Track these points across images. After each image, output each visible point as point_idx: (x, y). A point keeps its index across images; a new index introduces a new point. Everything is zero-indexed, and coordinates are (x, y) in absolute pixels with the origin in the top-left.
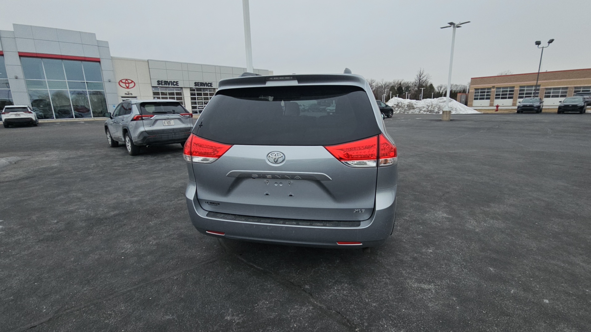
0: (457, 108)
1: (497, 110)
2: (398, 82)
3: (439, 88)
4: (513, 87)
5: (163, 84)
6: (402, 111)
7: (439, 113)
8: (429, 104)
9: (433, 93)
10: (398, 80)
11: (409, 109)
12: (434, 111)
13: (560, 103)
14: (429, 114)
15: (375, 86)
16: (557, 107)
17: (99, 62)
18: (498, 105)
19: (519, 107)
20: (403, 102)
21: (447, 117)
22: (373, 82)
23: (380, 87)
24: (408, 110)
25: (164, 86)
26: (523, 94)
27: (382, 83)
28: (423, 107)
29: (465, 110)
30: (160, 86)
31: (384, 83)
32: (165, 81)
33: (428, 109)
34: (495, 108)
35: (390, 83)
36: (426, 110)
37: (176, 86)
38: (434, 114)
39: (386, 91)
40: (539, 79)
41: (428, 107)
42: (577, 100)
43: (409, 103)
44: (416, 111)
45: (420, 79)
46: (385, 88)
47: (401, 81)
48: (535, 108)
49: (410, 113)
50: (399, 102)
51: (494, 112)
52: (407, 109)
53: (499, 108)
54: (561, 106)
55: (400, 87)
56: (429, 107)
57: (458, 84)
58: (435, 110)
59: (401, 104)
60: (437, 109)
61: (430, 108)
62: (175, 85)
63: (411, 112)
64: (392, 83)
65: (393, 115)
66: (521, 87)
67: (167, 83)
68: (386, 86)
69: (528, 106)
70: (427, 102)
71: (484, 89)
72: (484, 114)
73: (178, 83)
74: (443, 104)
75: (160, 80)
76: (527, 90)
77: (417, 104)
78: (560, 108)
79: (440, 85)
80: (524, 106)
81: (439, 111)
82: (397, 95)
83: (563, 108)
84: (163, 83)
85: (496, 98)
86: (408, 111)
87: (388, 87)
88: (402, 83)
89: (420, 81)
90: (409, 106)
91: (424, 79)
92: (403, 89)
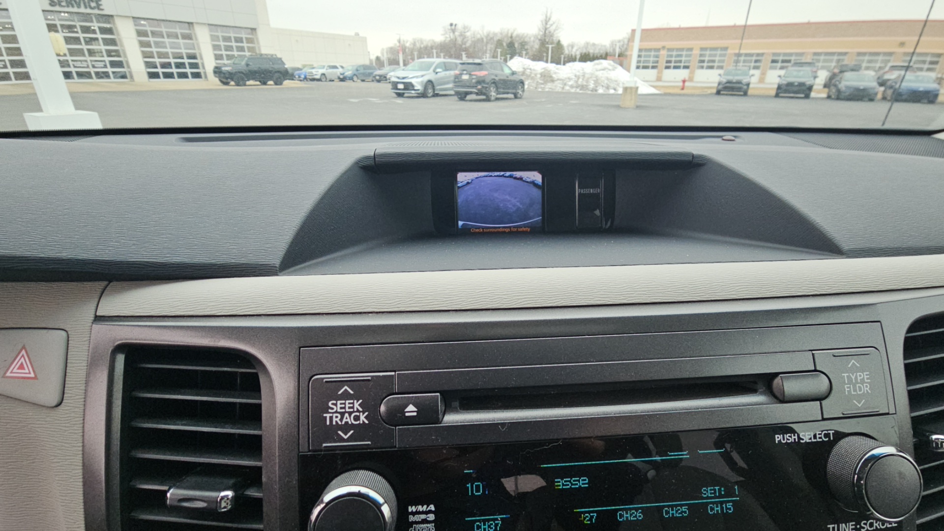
1: (683, 89)
2: (508, 33)
3: (570, 48)
4: (691, 49)
6: (533, 85)
7: (596, 90)
8: (578, 74)
10: (508, 30)
11: (545, 82)
12: (587, 86)
13: (780, 78)
14: (581, 92)
19: (719, 84)
20: (532, 68)
21: (631, 99)
22: (466, 30)
23: (478, 40)
24: (542, 84)
26: (703, 61)
27: (481, 33)
28: (570, 79)
31: (485, 34)
33: (577, 82)
34: (681, 84)
35: (495, 34)
36: (575, 85)
38: (589, 92)
39: (489, 48)
41: (576, 79)
42: (801, 73)
43: (543, 70)
44: (557, 87)
45: (546, 29)
46: (487, 43)
47: (512, 30)
49: (547, 90)
50: (526, 67)
51: (679, 91)
52: (540, 81)
53: (687, 84)
54: (781, 84)
56: (579, 78)
57: (596, 43)
58: (590, 85)
59: (529, 71)
60: (593, 82)
61: (581, 80)
63: (549, 87)
64: (499, 34)
65: (525, 93)
66: (702, 49)
68: (489, 38)
69: (734, 83)
70: (575, 70)
72: (665, 94)
74: (602, 73)
76: (710, 55)
77: (558, 73)
78: (779, 87)
80: (729, 82)
81: (596, 87)
83: (784, 87)
85: (667, 68)
86: (543, 86)
87: (493, 40)
88: (514, 35)
89: (547, 32)
90: (545, 76)
91: (552, 29)
92: (516, 45)
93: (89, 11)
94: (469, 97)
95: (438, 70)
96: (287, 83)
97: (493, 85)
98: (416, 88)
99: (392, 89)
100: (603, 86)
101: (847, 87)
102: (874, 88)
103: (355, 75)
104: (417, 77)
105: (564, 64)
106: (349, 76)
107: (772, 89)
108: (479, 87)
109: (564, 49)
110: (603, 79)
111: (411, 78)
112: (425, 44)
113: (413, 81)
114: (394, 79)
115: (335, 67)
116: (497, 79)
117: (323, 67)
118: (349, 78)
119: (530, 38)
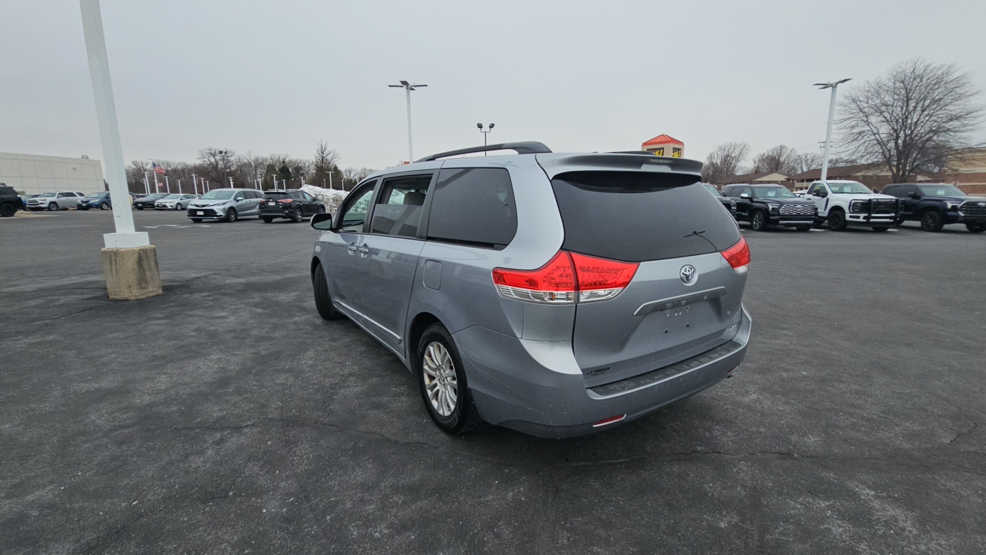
2: (279, 158)
3: (348, 174)
9: (342, 181)
10: (279, 156)
15: (235, 162)
20: (323, 194)
23: (245, 164)
27: (248, 158)
31: (253, 159)
35: (266, 160)
39: (258, 172)
43: (335, 196)
45: (323, 158)
46: (256, 167)
47: (284, 156)
52: (333, 205)
55: (283, 167)
64: (269, 159)
68: (258, 164)
79: (348, 169)
82: (284, 181)
87: (262, 166)
88: (287, 161)
89: (324, 160)
90: (337, 200)
91: (329, 157)
92: (290, 170)
94: (274, 220)
95: (239, 198)
96: (20, 213)
97: (299, 210)
98: (218, 214)
99: (188, 216)
103: (104, 202)
104: (218, 205)
106: (97, 203)
108: (287, 212)
109: (342, 174)
111: (211, 206)
112: (173, 167)
113: (215, 208)
114: (190, 207)
115: (72, 195)
116: (301, 204)
117: (53, 195)
118: (96, 206)
119: (305, 164)
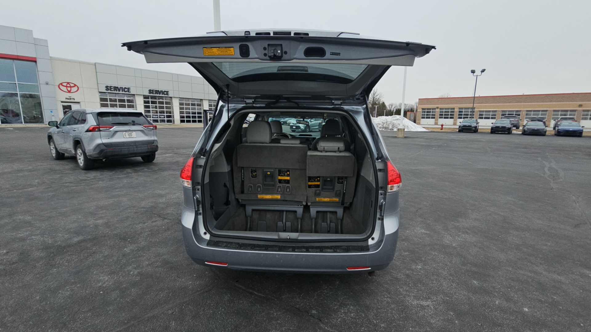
0: (408, 126)
1: (442, 129)
3: (391, 106)
4: (454, 109)
5: (112, 90)
7: (393, 130)
8: (384, 122)
9: (385, 111)
12: (388, 127)
13: (492, 124)
16: (490, 128)
17: (35, 62)
18: (442, 124)
19: (460, 127)
21: (401, 134)
25: (113, 92)
26: (462, 115)
28: (379, 124)
29: (416, 128)
30: (109, 91)
32: (114, 87)
33: (383, 126)
34: (440, 127)
36: (382, 127)
37: (127, 93)
38: (389, 130)
40: (475, 103)
42: (505, 122)
45: (374, 98)
48: (473, 128)
51: (439, 130)
53: (444, 127)
54: (493, 127)
56: (384, 124)
60: (391, 126)
61: (385, 125)
62: (126, 91)
66: (460, 108)
67: (117, 89)
69: (467, 126)
70: (382, 120)
71: (430, 109)
72: (431, 132)
73: (130, 90)
74: (396, 122)
75: (109, 86)
76: (465, 112)
78: (492, 128)
79: (392, 104)
80: (464, 126)
81: (393, 128)
83: (495, 129)
84: (112, 88)
85: (440, 118)
89: (374, 99)
91: (377, 97)
93: (163, 95)
98: (301, 128)
100: (396, 127)
101: (528, 129)
102: (543, 129)
105: (377, 117)
107: (489, 129)
109: (386, 108)
110: (397, 124)
